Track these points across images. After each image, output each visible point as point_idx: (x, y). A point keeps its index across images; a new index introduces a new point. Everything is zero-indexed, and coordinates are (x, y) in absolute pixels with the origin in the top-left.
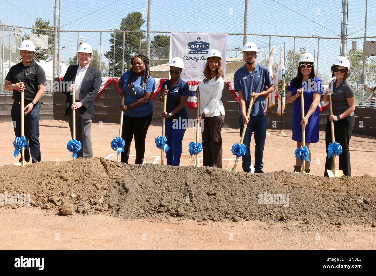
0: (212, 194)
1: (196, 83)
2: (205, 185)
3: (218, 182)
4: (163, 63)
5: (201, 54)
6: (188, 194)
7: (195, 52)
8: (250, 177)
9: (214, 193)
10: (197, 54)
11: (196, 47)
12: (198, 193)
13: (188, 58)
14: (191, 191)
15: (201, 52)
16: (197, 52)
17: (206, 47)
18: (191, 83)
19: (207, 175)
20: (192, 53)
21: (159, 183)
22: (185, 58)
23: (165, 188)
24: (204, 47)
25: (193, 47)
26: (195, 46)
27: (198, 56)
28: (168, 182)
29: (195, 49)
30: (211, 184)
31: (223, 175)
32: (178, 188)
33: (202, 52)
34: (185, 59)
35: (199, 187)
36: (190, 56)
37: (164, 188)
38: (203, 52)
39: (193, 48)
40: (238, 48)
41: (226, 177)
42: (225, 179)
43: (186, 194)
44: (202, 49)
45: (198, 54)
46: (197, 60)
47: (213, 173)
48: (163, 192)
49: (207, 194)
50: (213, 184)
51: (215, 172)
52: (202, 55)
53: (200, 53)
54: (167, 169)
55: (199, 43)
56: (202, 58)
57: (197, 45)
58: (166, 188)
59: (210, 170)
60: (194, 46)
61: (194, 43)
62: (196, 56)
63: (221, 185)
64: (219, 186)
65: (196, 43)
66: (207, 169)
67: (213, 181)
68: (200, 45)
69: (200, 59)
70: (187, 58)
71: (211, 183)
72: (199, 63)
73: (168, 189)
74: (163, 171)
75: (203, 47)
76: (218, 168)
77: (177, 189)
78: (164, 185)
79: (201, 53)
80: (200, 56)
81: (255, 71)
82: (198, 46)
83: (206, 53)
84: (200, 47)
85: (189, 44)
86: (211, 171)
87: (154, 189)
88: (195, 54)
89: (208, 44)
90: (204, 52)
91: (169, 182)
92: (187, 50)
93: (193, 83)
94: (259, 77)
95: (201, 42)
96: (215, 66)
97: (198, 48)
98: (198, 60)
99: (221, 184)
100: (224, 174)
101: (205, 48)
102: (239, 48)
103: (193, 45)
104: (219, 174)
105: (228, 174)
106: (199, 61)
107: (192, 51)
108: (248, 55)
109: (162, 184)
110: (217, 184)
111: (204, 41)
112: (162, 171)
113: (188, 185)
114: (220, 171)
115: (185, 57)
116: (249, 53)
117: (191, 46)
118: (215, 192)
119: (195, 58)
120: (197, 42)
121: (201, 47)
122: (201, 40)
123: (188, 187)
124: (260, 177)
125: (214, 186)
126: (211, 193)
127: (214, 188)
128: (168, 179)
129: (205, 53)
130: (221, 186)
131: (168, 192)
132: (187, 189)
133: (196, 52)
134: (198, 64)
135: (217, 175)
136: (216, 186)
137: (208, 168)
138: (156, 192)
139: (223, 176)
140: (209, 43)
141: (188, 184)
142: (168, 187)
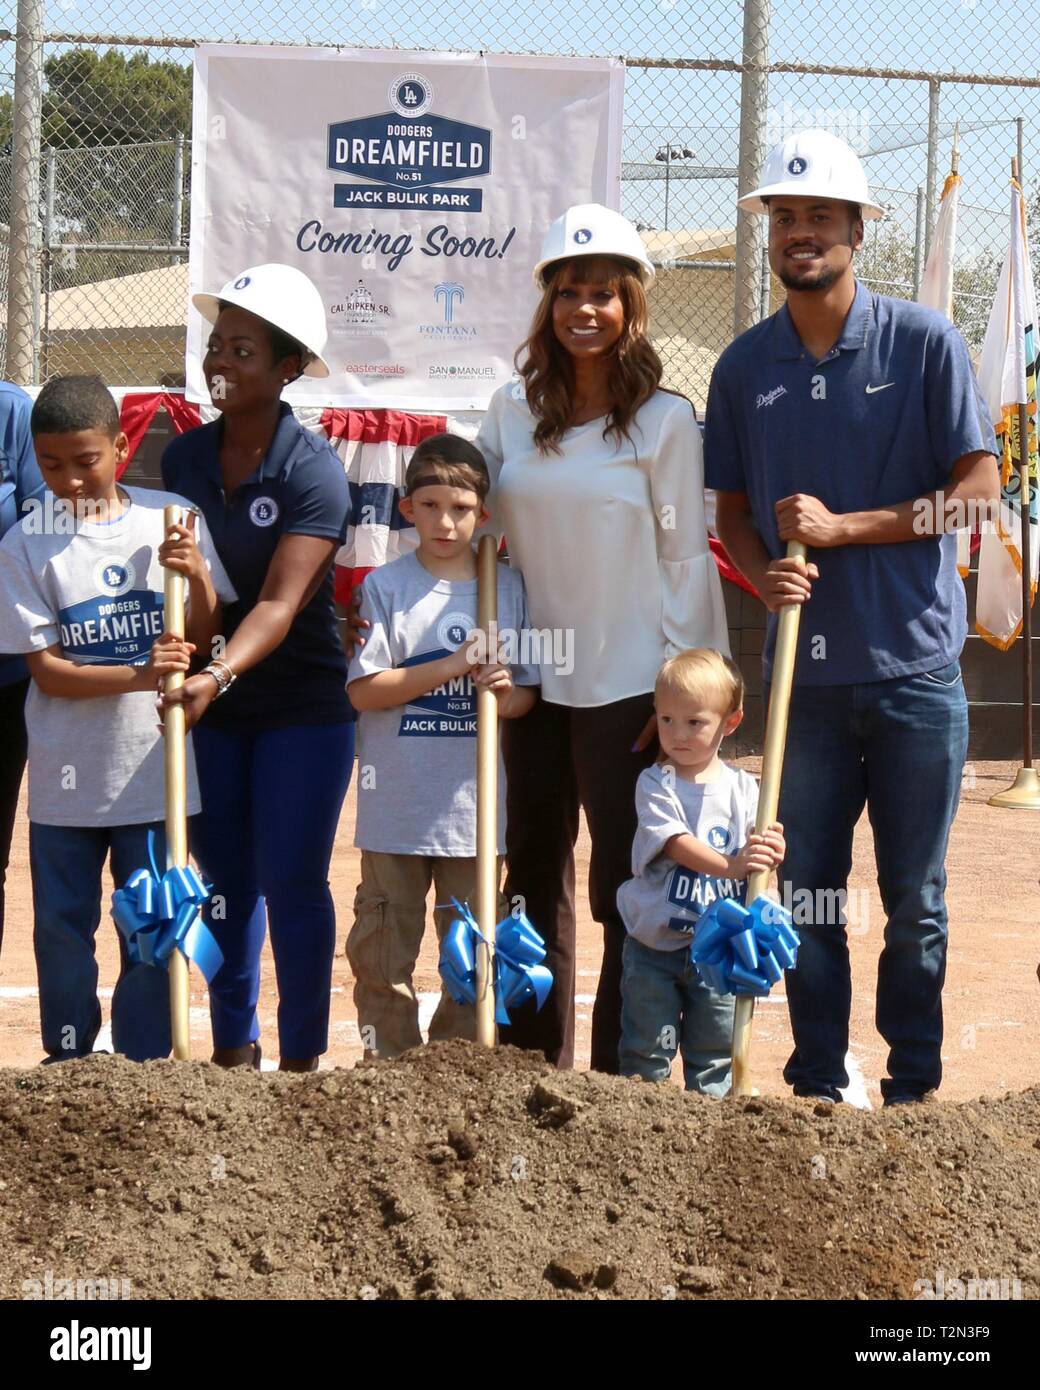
0: (587, 1277)
1: (391, 420)
2: (531, 1208)
3: (626, 1182)
4: (121, 272)
5: (430, 206)
6: (409, 1286)
7: (384, 191)
8: (859, 1137)
9: (603, 1269)
10: (395, 206)
11: (388, 155)
12: (482, 1269)
13: (331, 242)
14: (428, 1262)
15: (431, 192)
16: (395, 190)
17: (465, 158)
18: (355, 425)
19: (544, 1135)
20: (357, 205)
21: (178, 1208)
22: (311, 237)
23: (227, 1243)
24: (451, 159)
25: (366, 154)
26: (381, 147)
27: (404, 225)
28: (250, 1194)
29: (384, 172)
30: (577, 1203)
31: (657, 1129)
32: (332, 1239)
33: (436, 198)
34: (306, 242)
35: (488, 1226)
36: (345, 220)
37: (220, 1244)
38: (442, 192)
39: (371, 161)
40: (678, 151)
41: (683, 1142)
42: (674, 1158)
43: (394, 1281)
44: (432, 173)
45: (405, 206)
46: (395, 252)
47: (581, 1117)
48: (218, 1276)
49: (546, 1275)
50: (587, 1199)
51: (595, 1109)
52: (441, 218)
53: (423, 198)
54: (240, 1097)
55: (410, 131)
56: (437, 239)
57: (395, 140)
58: (235, 1243)
59: (558, 1092)
60: (372, 151)
61: (374, 128)
62: (390, 222)
63: (649, 1207)
64: (636, 1211)
65: (391, 130)
66: (539, 1091)
67: (584, 1179)
68: (417, 140)
69: (416, 244)
70: (327, 235)
71: (577, 1190)
72: (415, 278)
73: (253, 1249)
74: (211, 1117)
75: (445, 154)
76: (617, 1079)
77: (317, 1246)
78: (222, 1219)
79: (430, 199)
80: (416, 224)
81: (844, 346)
82: (406, 153)
83: (464, 200)
84: (422, 153)
85: (337, 131)
86: (571, 1106)
87: (148, 1255)
88: (384, 205)
89: (483, 137)
90: (450, 192)
91: (260, 1195)
92: (324, 180)
93: (367, 423)
94: (869, 390)
95: (427, 120)
96: (593, 323)
97: (406, 163)
98: (402, 252)
99: (647, 1199)
100: (667, 1122)
101: (459, 164)
102: (687, 154)
103: (372, 142)
104: (630, 1123)
105: (692, 1124)
106: (415, 260)
107: (363, 189)
108: (794, 220)
109: (207, 1215)
110: (616, 1200)
111: (450, 114)
112: (204, 1117)
113: (401, 1218)
114: (636, 1099)
115: (310, 232)
116: (800, 211)
117: (355, 151)
118: (608, 1261)
119: (381, 241)
120: (395, 119)
121: (428, 160)
122: (427, 101)
123: (399, 1228)
124: (925, 1134)
125: (601, 1215)
126: (577, 1273)
127: (598, 1226)
128: (249, 1171)
129: (456, 199)
130: (648, 1216)
131: (253, 1275)
132: (400, 1245)
133: (391, 197)
134: (410, 284)
135: (611, 1131)
136: (612, 1217)
137: (544, 1083)
138: (161, 1278)
139: (660, 1141)
140: (486, 126)
141: (403, 1206)
142: (255, 1237)
